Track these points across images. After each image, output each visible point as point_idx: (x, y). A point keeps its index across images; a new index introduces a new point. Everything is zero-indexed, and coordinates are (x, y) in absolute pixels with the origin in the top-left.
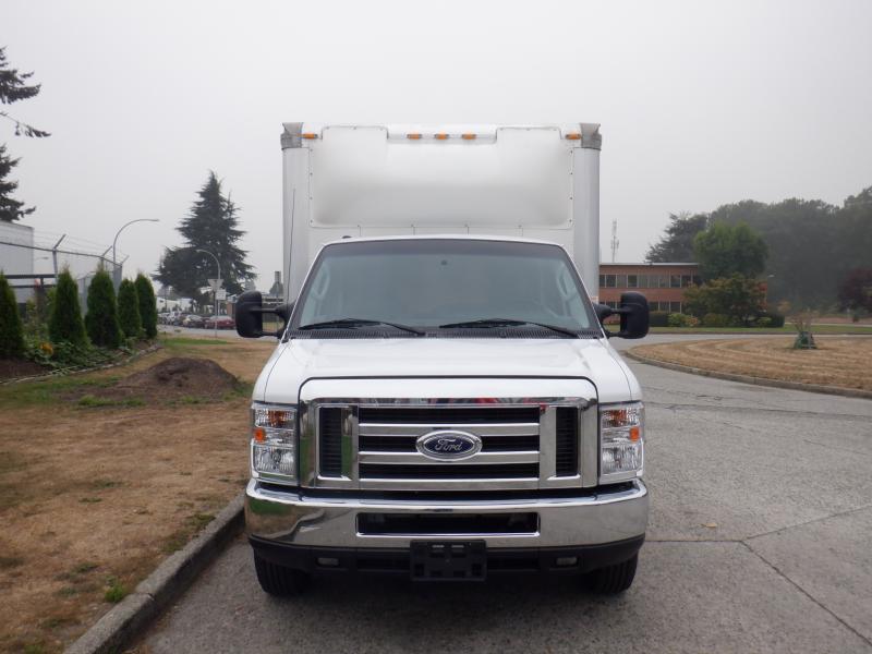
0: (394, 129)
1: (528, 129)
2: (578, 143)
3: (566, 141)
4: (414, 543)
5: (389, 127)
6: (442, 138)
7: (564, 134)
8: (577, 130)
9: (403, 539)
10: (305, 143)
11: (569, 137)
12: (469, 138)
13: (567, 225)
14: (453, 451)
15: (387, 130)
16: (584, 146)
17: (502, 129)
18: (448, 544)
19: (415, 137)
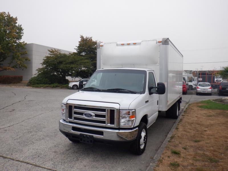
0: (118, 43)
1: (149, 41)
2: (161, 43)
3: (158, 43)
4: (81, 134)
5: (117, 42)
6: (129, 44)
7: (157, 41)
8: (161, 40)
9: (79, 133)
10: (100, 47)
11: (159, 42)
12: (135, 44)
13: (158, 64)
14: (89, 116)
15: (117, 43)
16: (163, 44)
17: (142, 41)
18: (87, 135)
19: (123, 45)
